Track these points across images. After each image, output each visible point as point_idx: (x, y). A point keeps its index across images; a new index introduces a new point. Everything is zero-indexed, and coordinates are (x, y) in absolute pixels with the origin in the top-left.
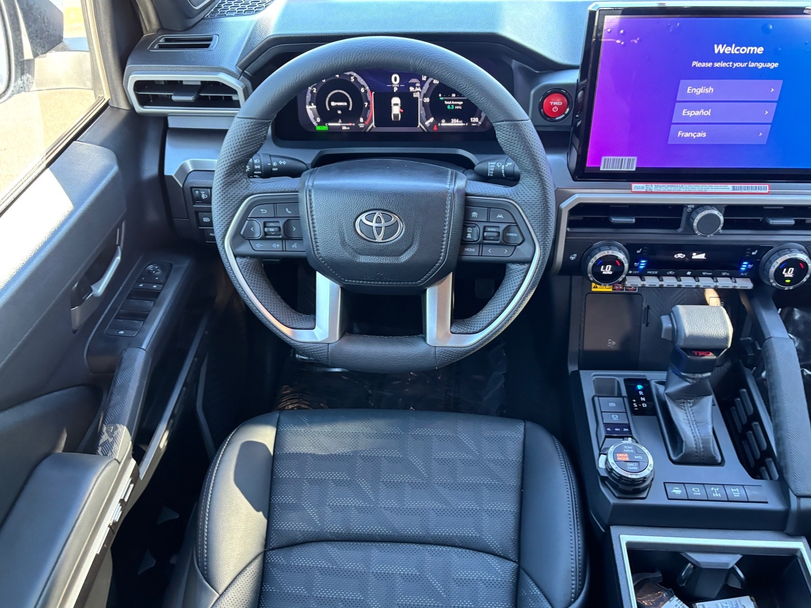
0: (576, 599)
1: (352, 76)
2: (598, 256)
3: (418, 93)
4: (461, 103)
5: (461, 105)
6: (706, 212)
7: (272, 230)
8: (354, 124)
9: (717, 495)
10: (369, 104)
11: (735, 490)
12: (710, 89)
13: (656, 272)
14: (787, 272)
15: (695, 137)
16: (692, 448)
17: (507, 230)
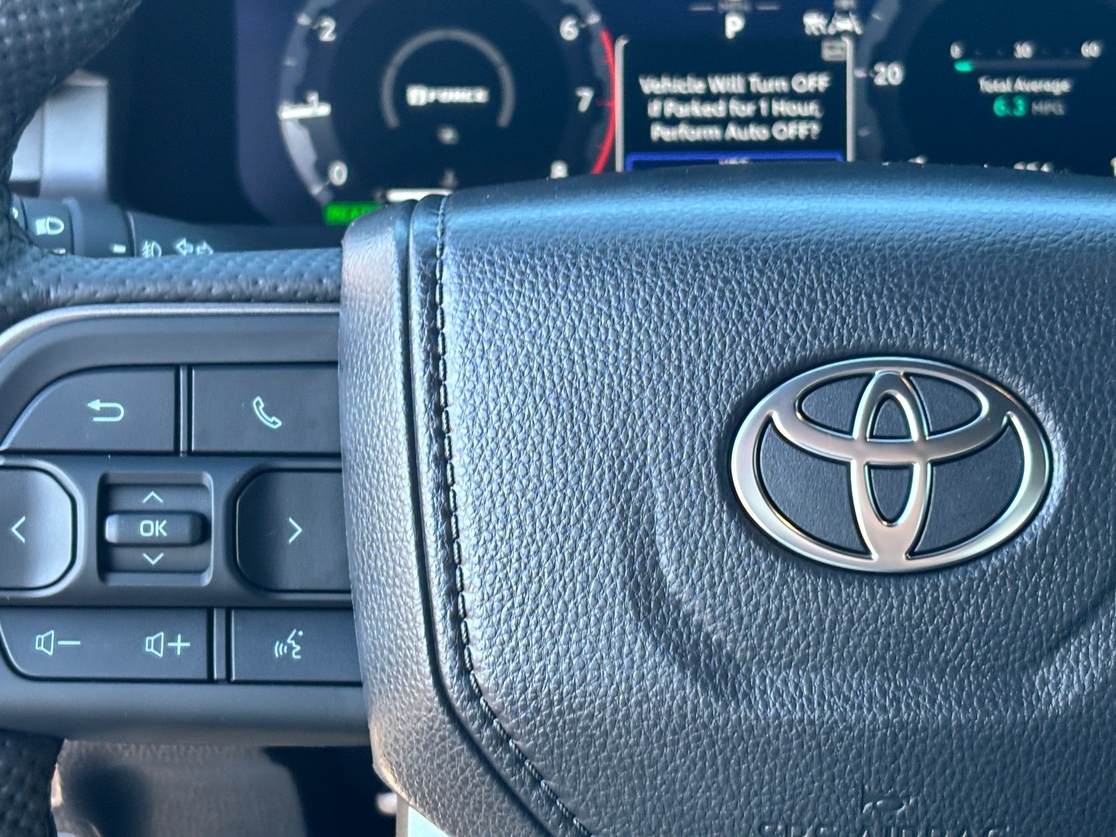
3: (848, 43)
4: (1060, 87)
5: (1064, 97)
10: (599, 95)
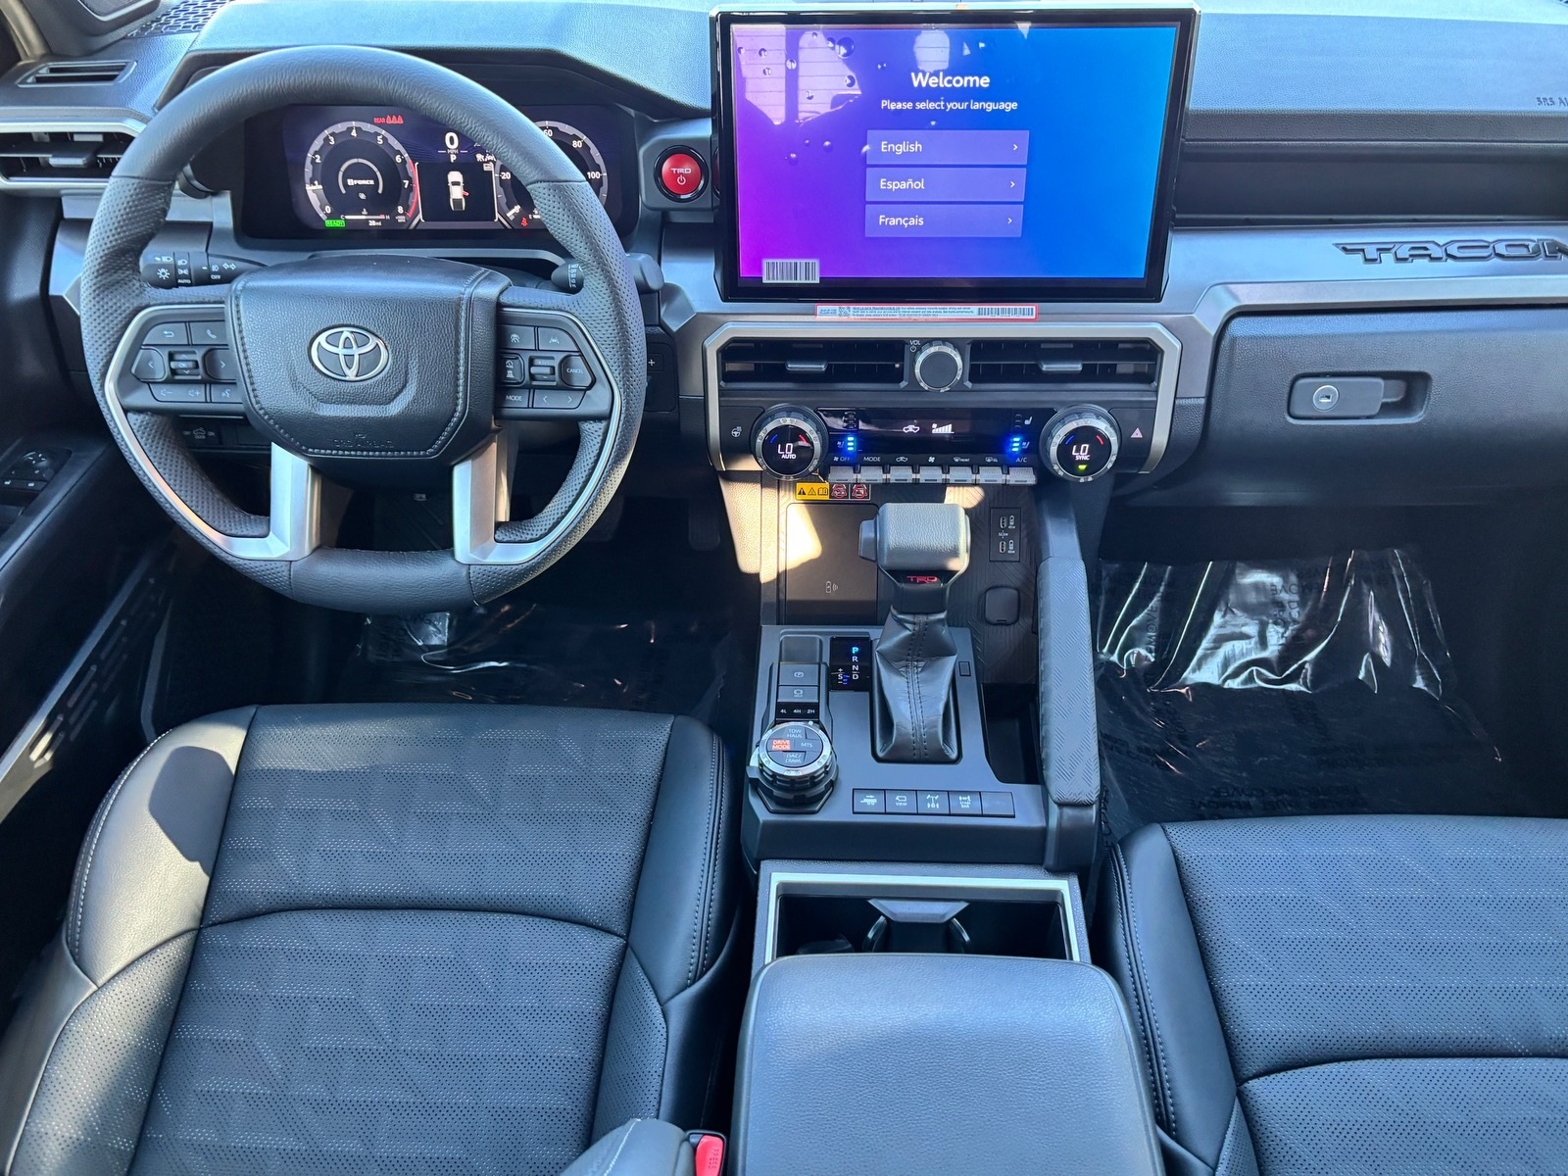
0: (694, 981)
1: (380, 135)
2: (770, 427)
3: (491, 164)
6: (933, 350)
7: (183, 365)
8: (388, 217)
9: (933, 805)
10: (411, 183)
11: (965, 798)
12: (917, 146)
13: (878, 459)
14: (1078, 450)
15: (906, 225)
16: (907, 734)
17: (565, 363)
